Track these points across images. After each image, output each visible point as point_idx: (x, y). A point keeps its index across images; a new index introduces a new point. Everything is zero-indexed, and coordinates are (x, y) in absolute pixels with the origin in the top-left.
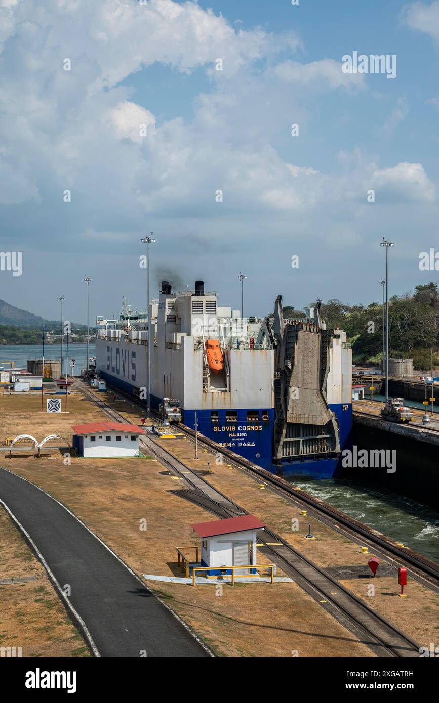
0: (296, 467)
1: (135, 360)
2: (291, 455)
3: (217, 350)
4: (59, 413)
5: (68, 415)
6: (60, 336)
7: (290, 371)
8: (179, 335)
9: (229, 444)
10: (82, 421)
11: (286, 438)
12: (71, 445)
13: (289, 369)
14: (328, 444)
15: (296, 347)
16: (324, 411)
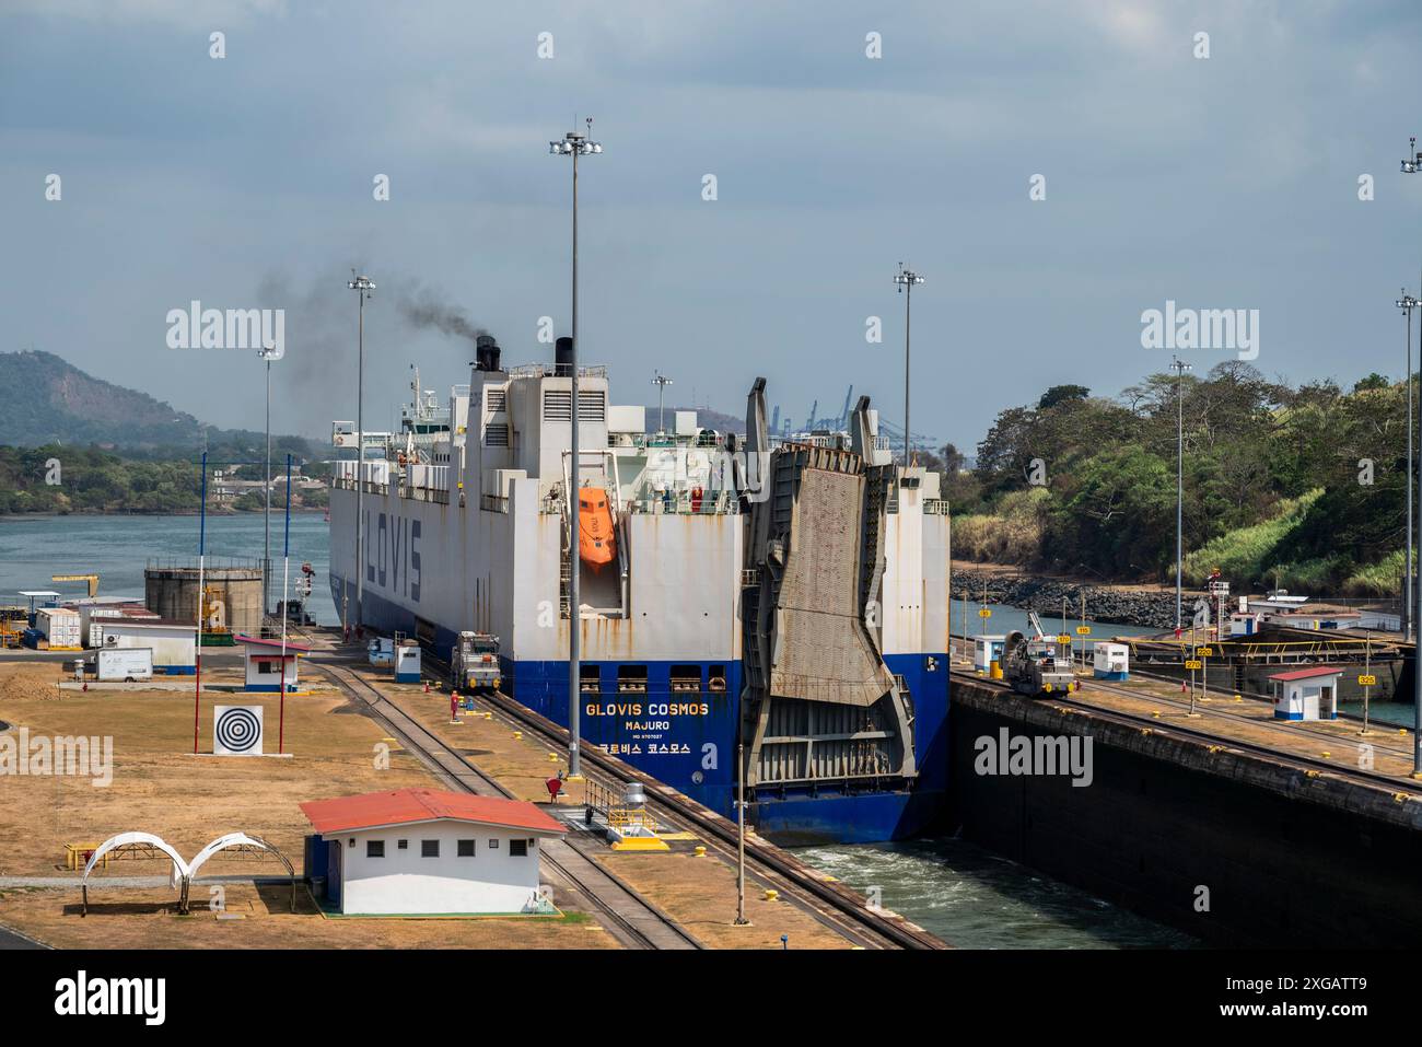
0: (797, 810)
1: (420, 545)
2: (783, 780)
3: (600, 515)
4: (257, 758)
5: (289, 763)
6: (261, 483)
7: (781, 569)
8: (508, 474)
9: (626, 749)
10: (337, 786)
11: (771, 736)
12: (299, 872)
13: (779, 563)
14: (883, 754)
15: (796, 508)
16: (870, 670)
